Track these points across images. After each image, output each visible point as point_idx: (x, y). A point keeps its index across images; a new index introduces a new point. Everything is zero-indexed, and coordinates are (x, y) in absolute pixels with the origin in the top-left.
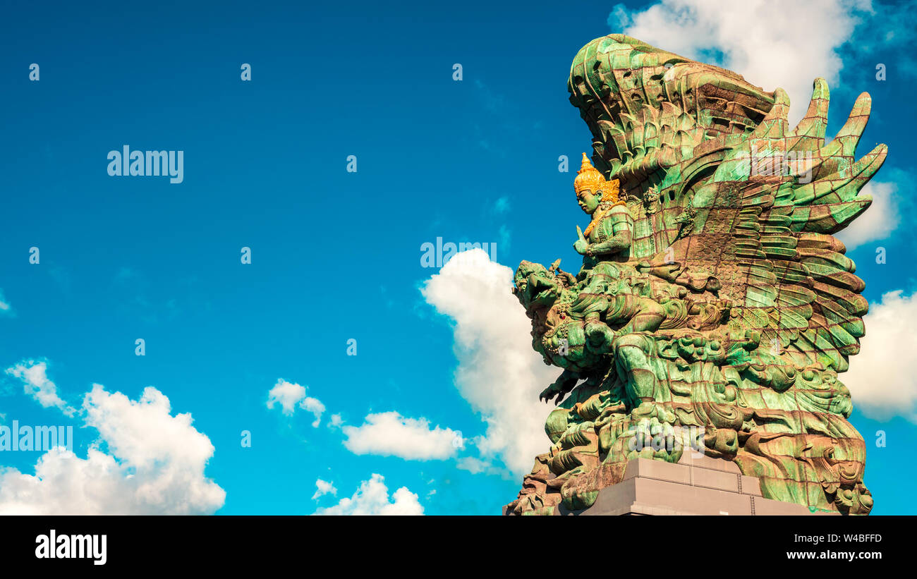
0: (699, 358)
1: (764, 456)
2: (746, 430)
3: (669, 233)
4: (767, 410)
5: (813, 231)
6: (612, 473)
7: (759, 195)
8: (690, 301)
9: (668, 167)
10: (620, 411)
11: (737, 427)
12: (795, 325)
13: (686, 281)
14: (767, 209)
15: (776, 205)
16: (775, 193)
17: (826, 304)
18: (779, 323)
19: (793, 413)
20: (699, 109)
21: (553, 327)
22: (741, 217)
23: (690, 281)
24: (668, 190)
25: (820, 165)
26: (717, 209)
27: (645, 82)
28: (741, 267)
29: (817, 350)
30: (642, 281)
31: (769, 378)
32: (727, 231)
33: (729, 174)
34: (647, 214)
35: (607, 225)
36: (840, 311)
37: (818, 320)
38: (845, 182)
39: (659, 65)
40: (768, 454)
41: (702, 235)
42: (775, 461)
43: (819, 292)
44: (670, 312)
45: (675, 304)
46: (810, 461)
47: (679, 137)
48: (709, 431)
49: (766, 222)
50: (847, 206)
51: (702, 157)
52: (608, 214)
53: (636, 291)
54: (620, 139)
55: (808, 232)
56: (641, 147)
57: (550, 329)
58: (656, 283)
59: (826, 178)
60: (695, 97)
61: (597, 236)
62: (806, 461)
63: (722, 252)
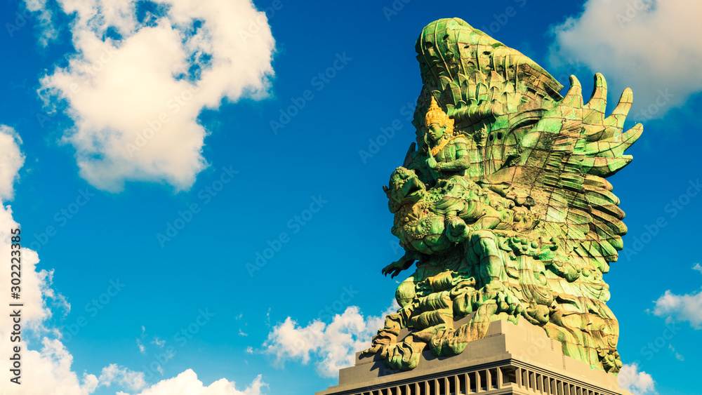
0: (524, 253)
1: (565, 327)
2: (554, 307)
3: (496, 162)
4: (565, 294)
5: (594, 174)
6: (478, 330)
7: (565, 144)
8: (515, 212)
9: (498, 116)
10: (472, 285)
11: (549, 305)
12: (577, 238)
13: (513, 197)
14: (568, 155)
15: (574, 153)
16: (574, 145)
17: (600, 225)
18: (567, 234)
19: (579, 298)
20: (517, 79)
21: (417, 219)
22: (551, 158)
23: (516, 197)
24: (497, 132)
25: (604, 131)
26: (537, 150)
27: (479, 55)
28: (546, 193)
29: (590, 256)
30: (485, 193)
31: (566, 272)
32: (541, 166)
33: (548, 127)
34: (478, 147)
35: (452, 150)
36: (609, 231)
37: (593, 236)
38: (618, 145)
39: (489, 45)
40: (566, 325)
41: (524, 167)
42: (571, 331)
43: (595, 216)
44: (504, 218)
45: (508, 213)
46: (590, 333)
47: (504, 97)
48: (532, 305)
49: (566, 164)
50: (618, 160)
51: (524, 112)
52: (452, 142)
53: (482, 199)
54: (456, 91)
55: (591, 174)
56: (474, 99)
57: (415, 220)
58: (493, 196)
59: (606, 140)
60: (516, 71)
61: (444, 157)
62: (588, 332)
63: (536, 180)
